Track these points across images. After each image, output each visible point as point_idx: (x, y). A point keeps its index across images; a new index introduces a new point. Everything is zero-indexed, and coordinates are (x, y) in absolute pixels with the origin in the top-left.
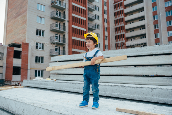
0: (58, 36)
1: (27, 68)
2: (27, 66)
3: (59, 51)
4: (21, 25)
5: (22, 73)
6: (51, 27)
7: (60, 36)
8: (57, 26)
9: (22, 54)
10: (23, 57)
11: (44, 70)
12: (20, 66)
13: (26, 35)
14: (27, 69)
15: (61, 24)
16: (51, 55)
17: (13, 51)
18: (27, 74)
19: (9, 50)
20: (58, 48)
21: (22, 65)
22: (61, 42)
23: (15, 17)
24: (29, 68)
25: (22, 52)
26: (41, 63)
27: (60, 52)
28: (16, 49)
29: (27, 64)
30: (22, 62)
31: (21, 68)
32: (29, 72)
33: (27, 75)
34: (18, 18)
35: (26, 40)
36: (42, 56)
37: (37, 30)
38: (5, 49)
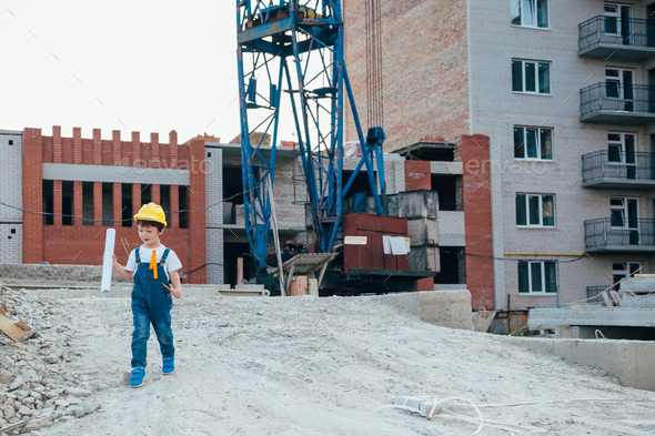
0: (621, 78)
1: (491, 250)
2: (491, 241)
3: (630, 158)
4: (434, 50)
5: (469, 273)
6: (580, 40)
7: (627, 77)
8: (610, 25)
9: (467, 189)
10: (470, 200)
11: (560, 259)
12: (461, 242)
13: (465, 95)
14: (490, 258)
15: (632, 14)
16: (590, 183)
17: (429, 178)
18: (493, 280)
19: (411, 174)
20: (622, 142)
21: (468, 237)
22: (635, 113)
23: (393, 10)
24: (498, 251)
25: (466, 178)
26: (541, 225)
27: (636, 164)
28: (438, 167)
29: (490, 232)
30: (467, 224)
31: (465, 254)
32: (499, 267)
33: (492, 286)
34: (408, 15)
35: (470, 121)
36: (548, 191)
37: (516, 65)
38: (397, 173)
